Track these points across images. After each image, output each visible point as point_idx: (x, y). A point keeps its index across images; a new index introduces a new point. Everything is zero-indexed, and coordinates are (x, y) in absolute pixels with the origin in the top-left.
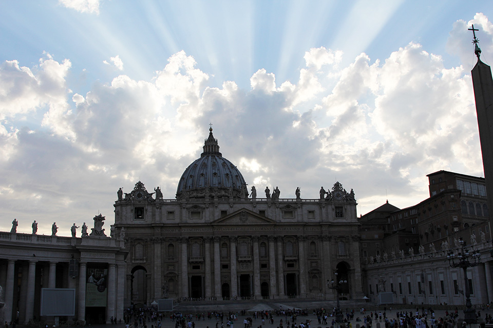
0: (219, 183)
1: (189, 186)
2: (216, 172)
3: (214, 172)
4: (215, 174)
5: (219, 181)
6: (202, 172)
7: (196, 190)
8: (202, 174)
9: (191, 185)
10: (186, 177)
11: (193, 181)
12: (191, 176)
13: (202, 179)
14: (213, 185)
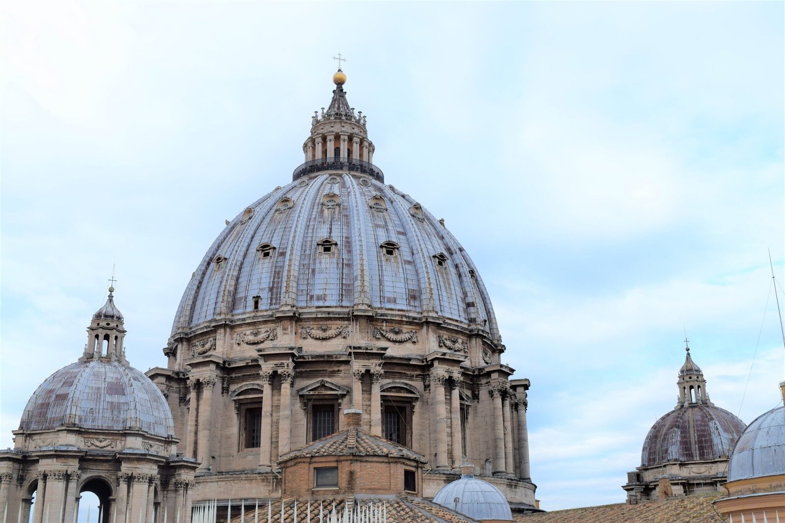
0: (413, 296)
1: (257, 300)
2: (394, 240)
3: (382, 240)
4: (390, 248)
5: (413, 286)
6: (323, 234)
7: (296, 319)
8: (327, 246)
9: (265, 295)
10: (232, 252)
11: (277, 274)
12: (265, 250)
13: (327, 263)
14: (382, 298)
